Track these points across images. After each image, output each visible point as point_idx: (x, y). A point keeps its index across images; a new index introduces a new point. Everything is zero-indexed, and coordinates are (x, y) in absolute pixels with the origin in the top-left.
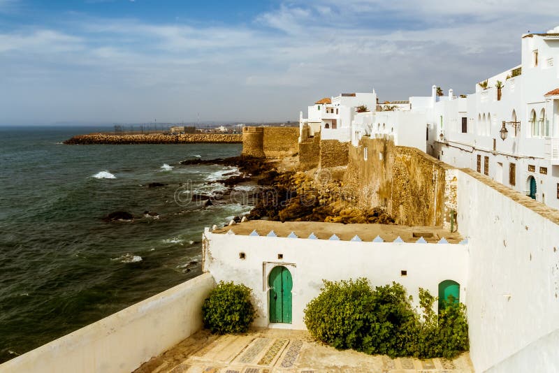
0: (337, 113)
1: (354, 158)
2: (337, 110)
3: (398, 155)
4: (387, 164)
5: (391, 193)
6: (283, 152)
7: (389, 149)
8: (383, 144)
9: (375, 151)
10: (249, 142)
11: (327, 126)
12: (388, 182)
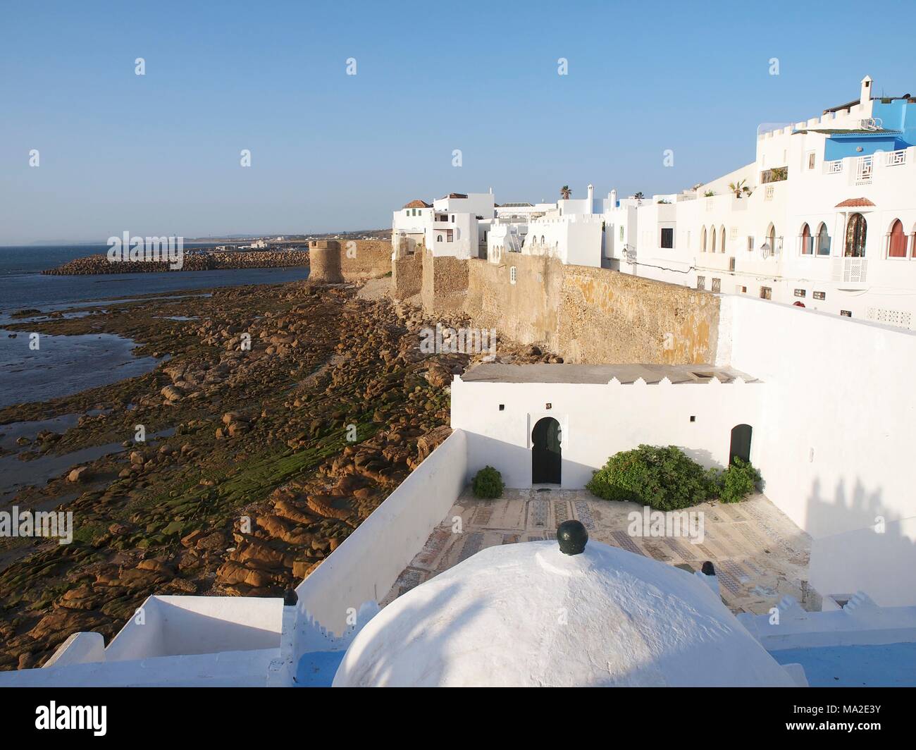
0: (453, 221)
1: (492, 280)
2: (453, 217)
3: (568, 277)
4: (550, 288)
5: (556, 324)
6: (363, 274)
7: (552, 267)
8: (542, 263)
9: (530, 271)
10: (319, 262)
11: (439, 239)
12: (551, 311)
